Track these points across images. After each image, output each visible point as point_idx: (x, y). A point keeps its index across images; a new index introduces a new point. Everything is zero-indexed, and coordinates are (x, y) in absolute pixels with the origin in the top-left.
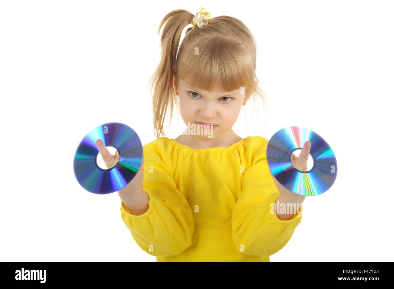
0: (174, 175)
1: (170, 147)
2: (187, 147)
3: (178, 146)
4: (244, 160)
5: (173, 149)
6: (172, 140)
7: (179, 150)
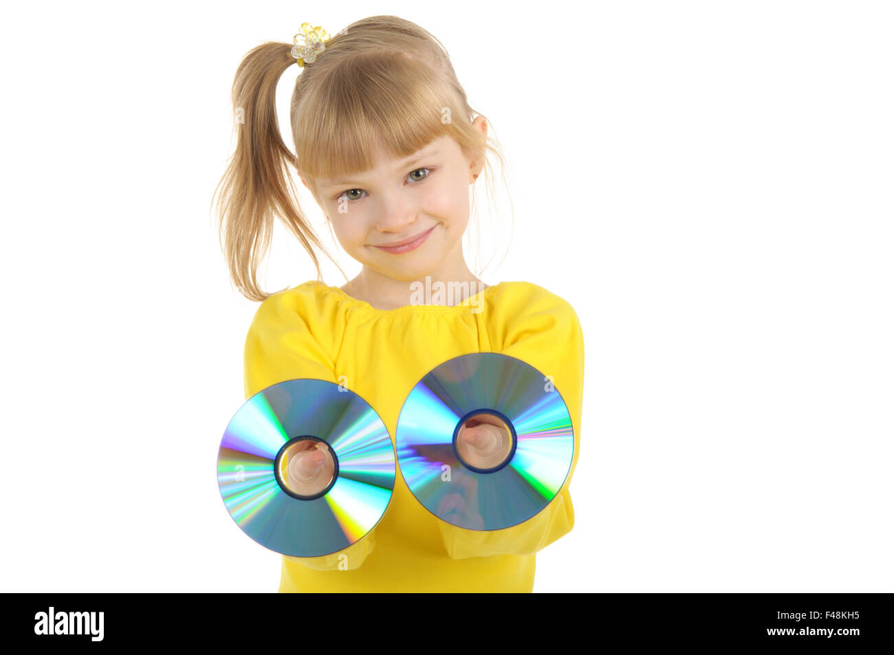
0: (335, 365)
1: (329, 303)
2: (367, 305)
3: (348, 302)
4: (487, 336)
5: (336, 309)
6: (334, 289)
7: (349, 312)
